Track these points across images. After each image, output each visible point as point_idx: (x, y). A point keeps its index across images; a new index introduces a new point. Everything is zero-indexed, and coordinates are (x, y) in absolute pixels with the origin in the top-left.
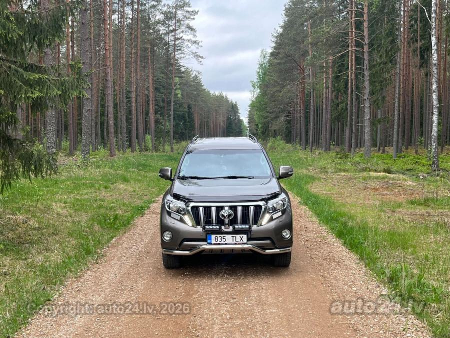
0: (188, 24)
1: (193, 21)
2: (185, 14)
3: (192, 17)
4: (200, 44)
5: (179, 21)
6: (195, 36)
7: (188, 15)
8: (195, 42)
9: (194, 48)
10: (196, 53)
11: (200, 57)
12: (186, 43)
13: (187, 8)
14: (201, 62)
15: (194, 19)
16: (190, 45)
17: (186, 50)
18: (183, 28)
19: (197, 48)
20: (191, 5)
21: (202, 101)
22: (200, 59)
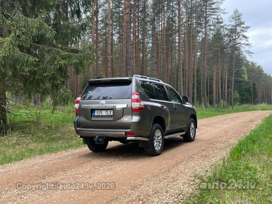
0: (243, 35)
1: (246, 32)
2: (241, 29)
3: (246, 30)
4: (251, 45)
5: (238, 33)
6: (248, 41)
7: (243, 29)
8: (248, 44)
9: (247, 48)
10: (248, 51)
11: (251, 53)
12: (243, 45)
13: (242, 26)
14: (251, 56)
15: (247, 31)
16: (245, 47)
17: (242, 50)
18: (241, 37)
19: (249, 48)
20: (245, 24)
21: (263, 81)
22: (251, 54)
